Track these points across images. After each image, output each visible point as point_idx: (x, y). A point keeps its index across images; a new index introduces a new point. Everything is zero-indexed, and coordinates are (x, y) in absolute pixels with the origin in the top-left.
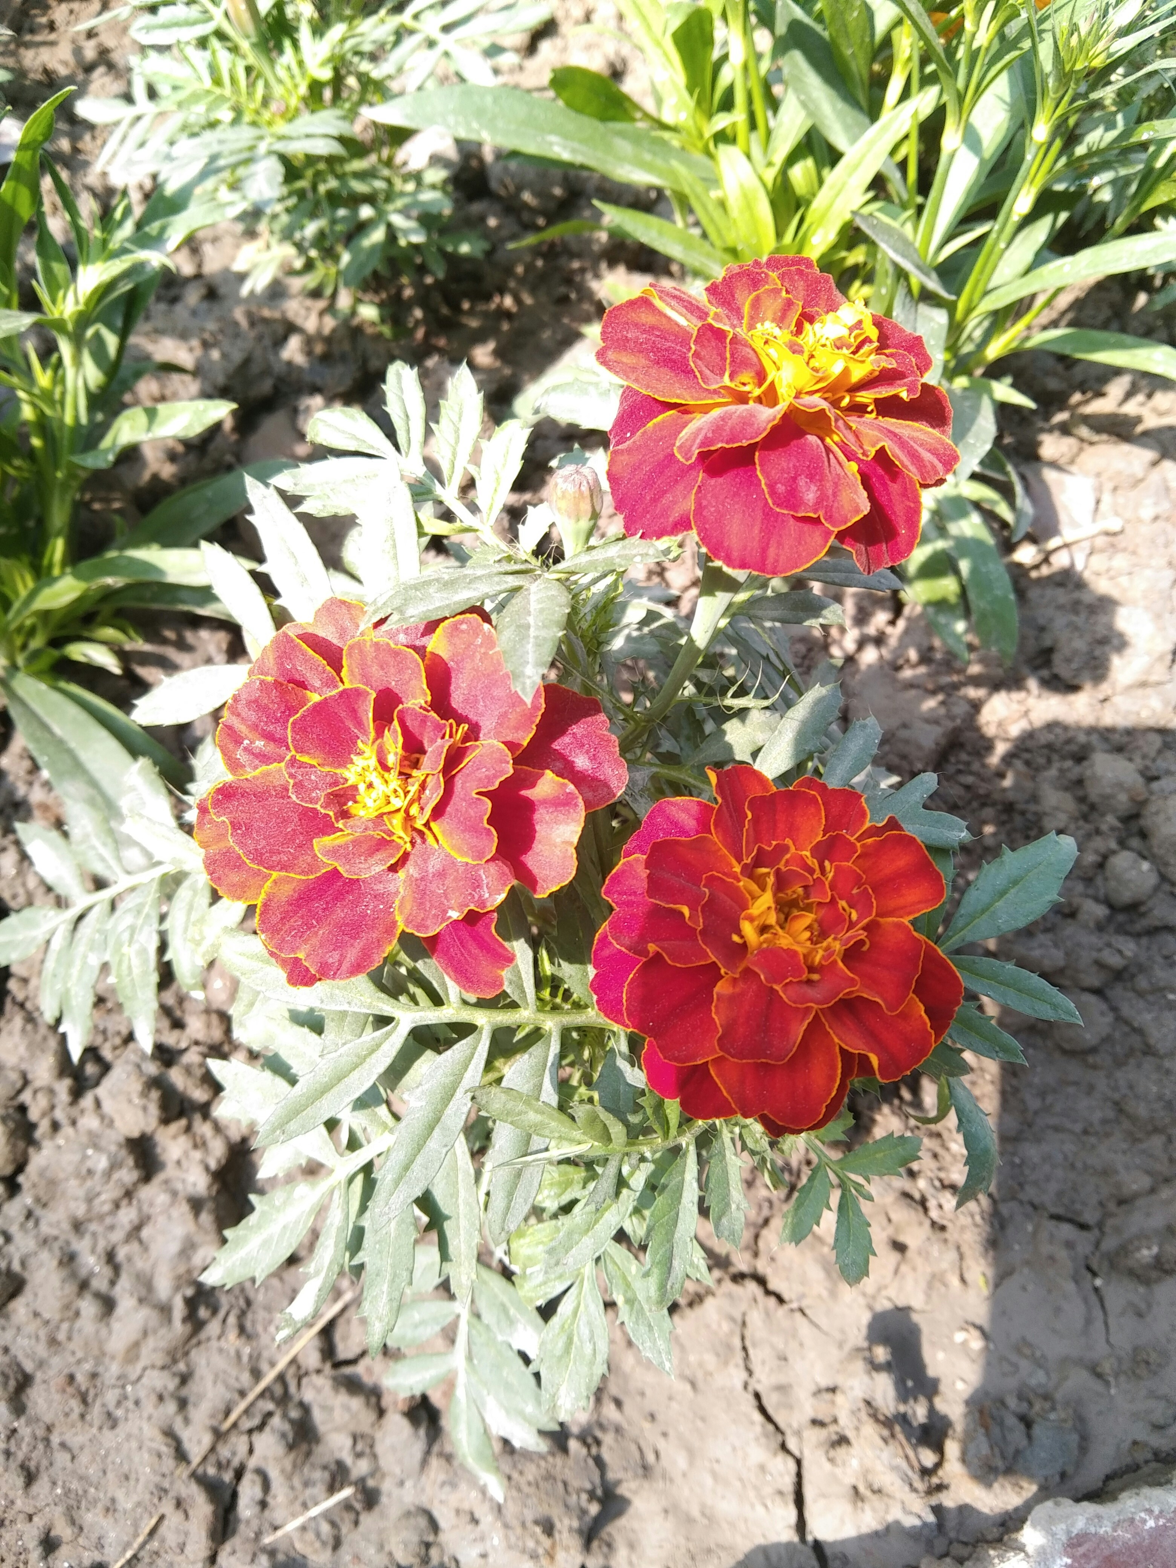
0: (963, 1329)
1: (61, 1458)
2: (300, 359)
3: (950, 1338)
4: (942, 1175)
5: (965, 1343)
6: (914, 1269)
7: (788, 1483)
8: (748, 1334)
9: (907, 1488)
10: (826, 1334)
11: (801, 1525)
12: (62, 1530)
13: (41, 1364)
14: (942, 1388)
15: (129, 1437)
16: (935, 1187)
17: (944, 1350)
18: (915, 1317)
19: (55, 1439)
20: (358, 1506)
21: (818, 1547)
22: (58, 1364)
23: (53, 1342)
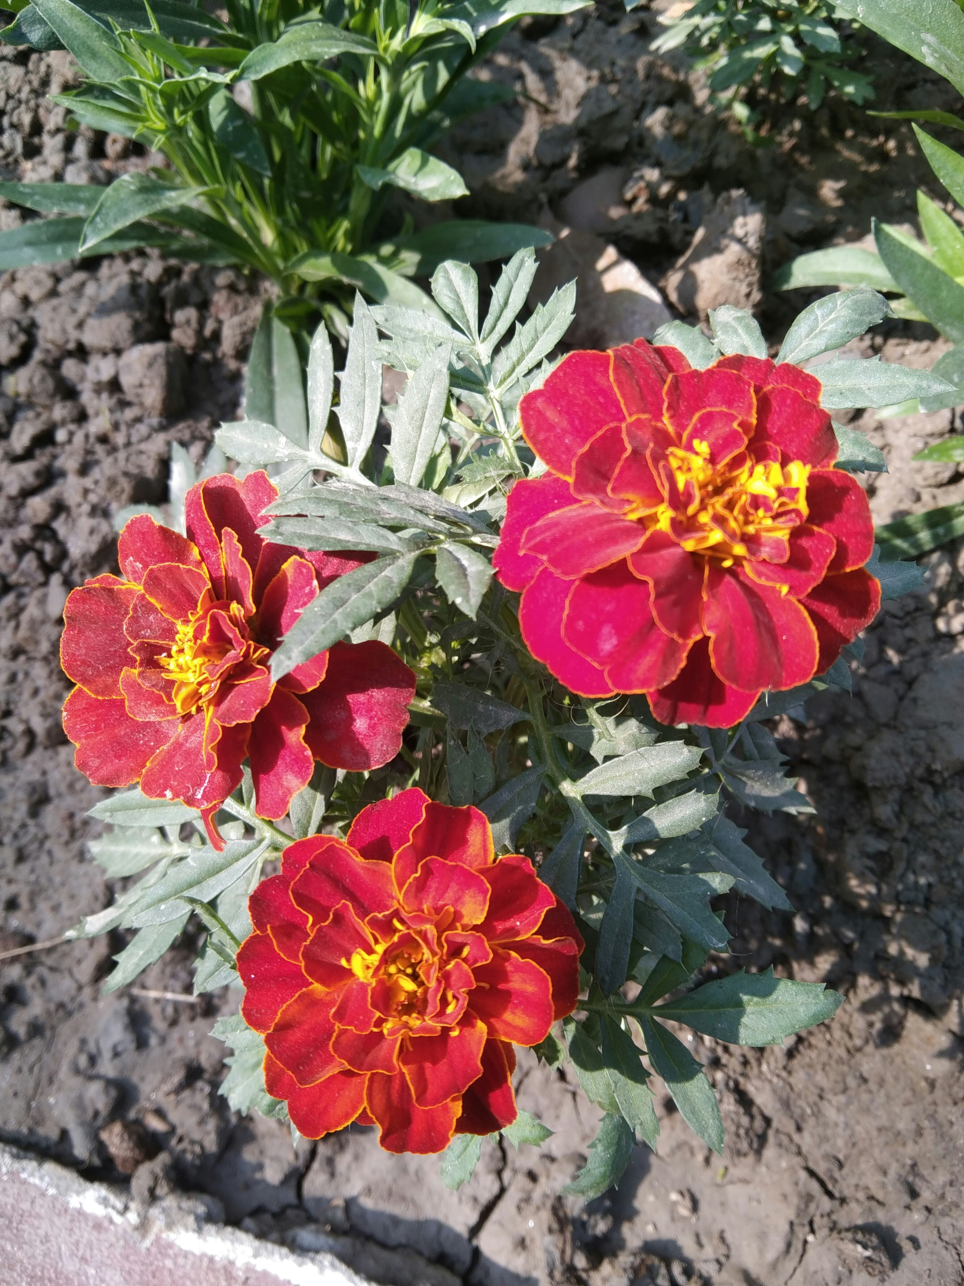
0: (681, 1193)
1: (45, 859)
2: (658, 131)
3: (667, 1192)
4: (741, 1080)
5: (675, 1203)
6: (673, 1128)
7: (485, 1196)
8: (526, 1082)
9: (547, 1271)
10: (580, 1122)
11: (475, 1230)
12: (24, 901)
13: (60, 795)
14: (637, 1220)
15: (86, 874)
16: (727, 1085)
17: (657, 1196)
18: (653, 1160)
19: (48, 845)
20: (199, 1010)
21: (476, 1253)
22: (69, 802)
23: (71, 786)
